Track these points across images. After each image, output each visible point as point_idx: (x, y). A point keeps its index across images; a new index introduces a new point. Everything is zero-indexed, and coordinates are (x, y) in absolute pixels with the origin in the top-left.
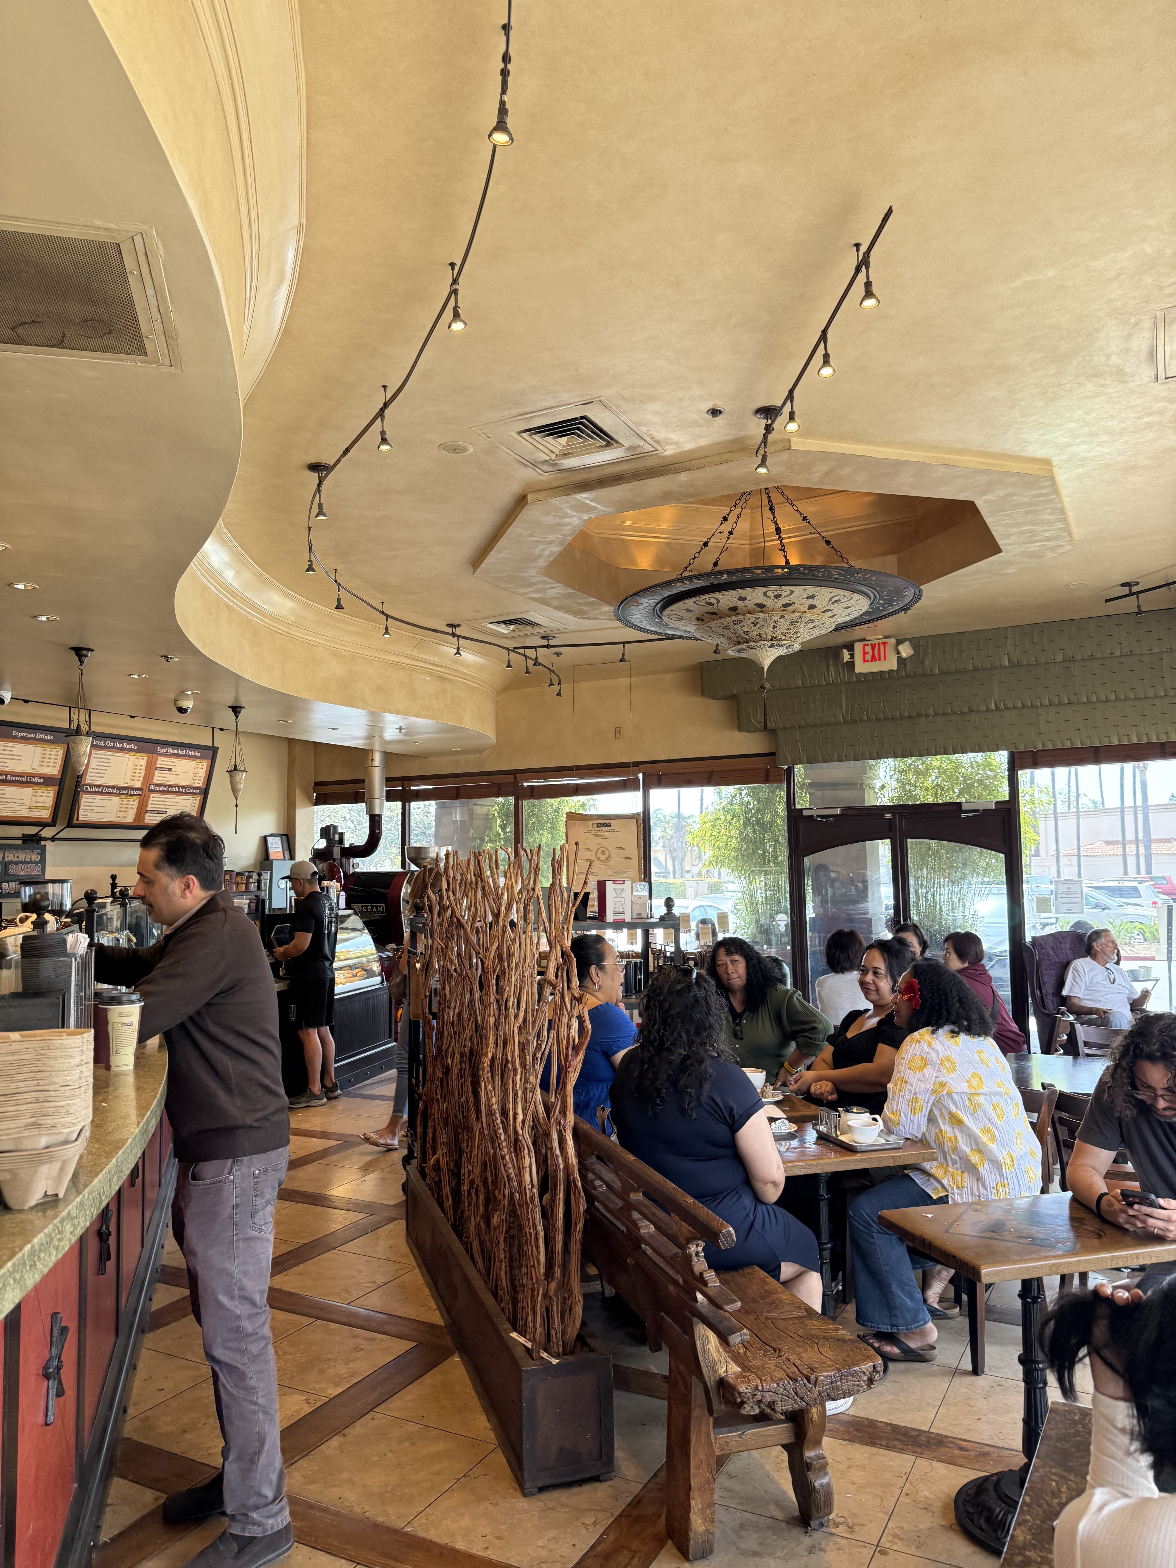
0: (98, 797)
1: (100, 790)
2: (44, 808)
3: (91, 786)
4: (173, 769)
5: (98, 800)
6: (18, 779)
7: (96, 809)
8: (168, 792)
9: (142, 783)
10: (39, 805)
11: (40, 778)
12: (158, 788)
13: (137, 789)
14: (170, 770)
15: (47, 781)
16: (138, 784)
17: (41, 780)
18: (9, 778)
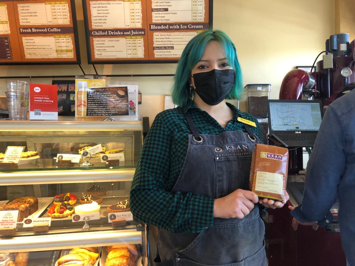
0: (107, 39)
1: (106, 33)
2: (67, 51)
3: (98, 31)
4: (170, 8)
5: (107, 41)
6: (40, 30)
7: (107, 49)
8: (170, 30)
9: (143, 24)
10: (63, 49)
11: (58, 28)
12: (159, 27)
13: (138, 30)
14: (166, 10)
15: (63, 30)
16: (139, 25)
17: (59, 30)
18: (34, 30)
